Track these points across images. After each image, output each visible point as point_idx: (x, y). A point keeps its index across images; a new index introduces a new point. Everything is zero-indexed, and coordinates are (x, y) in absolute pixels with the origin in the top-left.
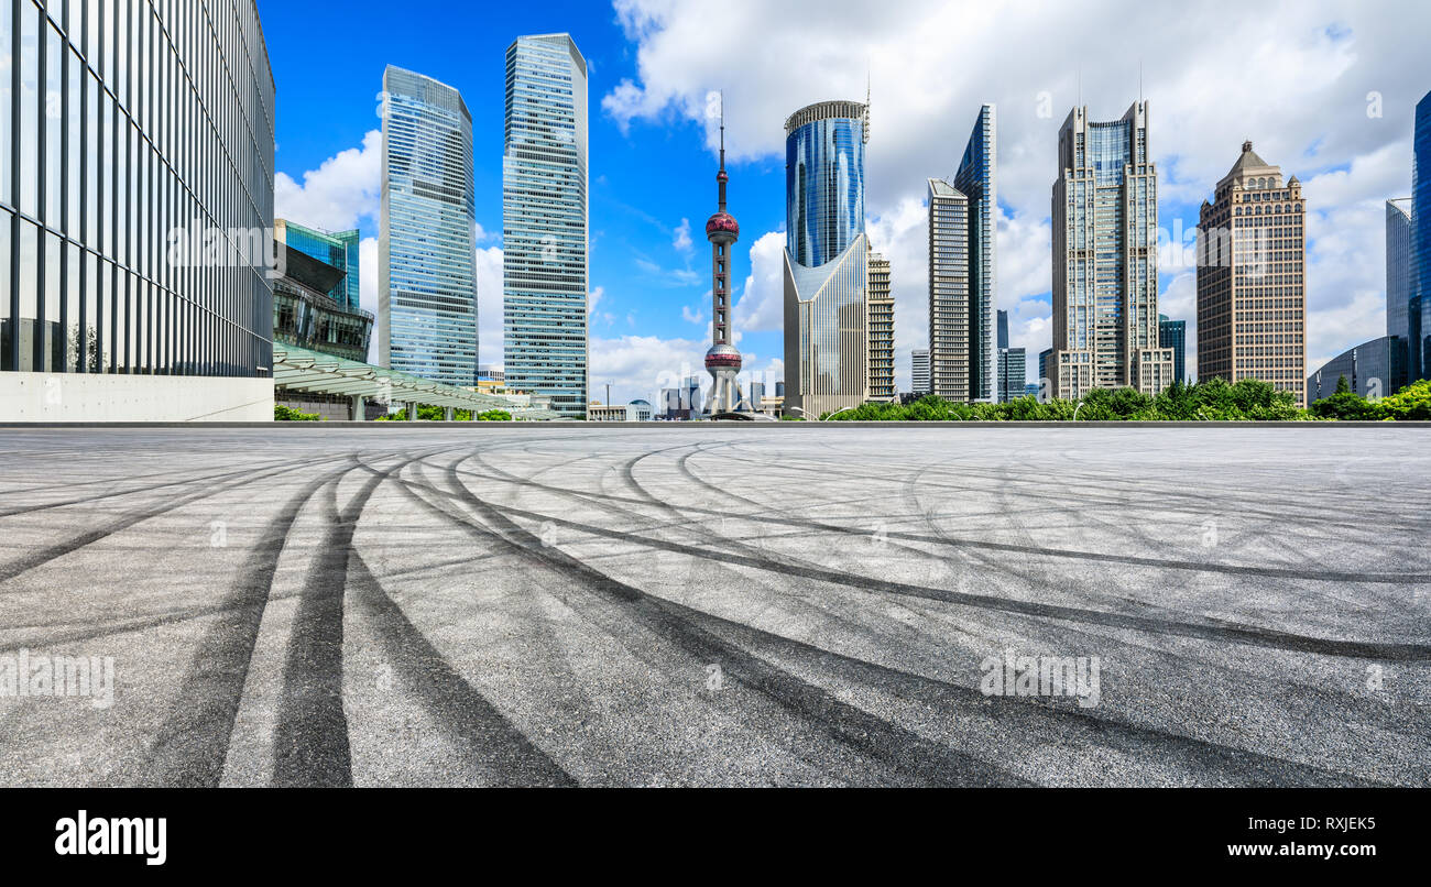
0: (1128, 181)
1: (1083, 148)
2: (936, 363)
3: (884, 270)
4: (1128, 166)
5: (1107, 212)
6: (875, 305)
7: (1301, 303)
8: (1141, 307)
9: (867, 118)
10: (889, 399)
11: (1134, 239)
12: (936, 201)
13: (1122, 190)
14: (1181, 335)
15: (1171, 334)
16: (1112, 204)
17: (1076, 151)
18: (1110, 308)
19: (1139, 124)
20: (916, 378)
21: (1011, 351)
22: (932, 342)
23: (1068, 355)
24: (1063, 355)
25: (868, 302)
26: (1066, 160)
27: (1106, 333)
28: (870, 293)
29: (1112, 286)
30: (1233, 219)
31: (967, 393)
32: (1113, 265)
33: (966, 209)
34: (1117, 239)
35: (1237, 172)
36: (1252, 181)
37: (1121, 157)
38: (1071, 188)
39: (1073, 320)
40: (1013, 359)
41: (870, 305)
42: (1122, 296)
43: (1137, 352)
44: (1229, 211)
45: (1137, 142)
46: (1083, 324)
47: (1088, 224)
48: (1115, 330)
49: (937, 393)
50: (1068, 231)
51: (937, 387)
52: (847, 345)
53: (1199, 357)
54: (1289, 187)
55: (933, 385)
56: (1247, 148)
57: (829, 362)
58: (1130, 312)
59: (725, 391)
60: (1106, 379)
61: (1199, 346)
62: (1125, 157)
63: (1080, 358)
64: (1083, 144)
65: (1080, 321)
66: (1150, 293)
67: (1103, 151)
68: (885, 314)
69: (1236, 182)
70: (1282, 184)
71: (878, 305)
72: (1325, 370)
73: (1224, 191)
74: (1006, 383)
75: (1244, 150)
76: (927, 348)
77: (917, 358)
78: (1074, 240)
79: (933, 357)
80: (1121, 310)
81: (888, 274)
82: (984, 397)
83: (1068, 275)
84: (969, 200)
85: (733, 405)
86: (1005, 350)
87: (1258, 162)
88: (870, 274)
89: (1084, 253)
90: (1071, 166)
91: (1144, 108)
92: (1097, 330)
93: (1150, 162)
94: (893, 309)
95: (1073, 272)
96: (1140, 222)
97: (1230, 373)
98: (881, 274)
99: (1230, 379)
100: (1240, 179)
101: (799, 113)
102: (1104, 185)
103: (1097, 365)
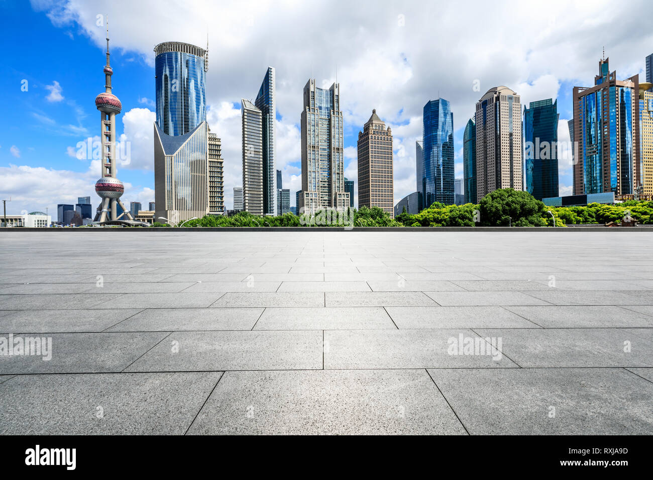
0: (332, 117)
1: (314, 99)
2: (247, 195)
3: (217, 143)
4: (332, 111)
5: (324, 130)
6: (212, 162)
7: (392, 177)
8: (338, 174)
9: (207, 58)
10: (221, 213)
11: (335, 144)
12: (246, 111)
13: (330, 121)
14: (352, 187)
15: (349, 186)
16: (326, 126)
17: (311, 99)
18: (326, 174)
19: (336, 93)
20: (236, 202)
21: (283, 190)
22: (244, 184)
23: (308, 194)
24: (306, 194)
25: (208, 160)
26: (307, 103)
27: (324, 184)
28: (210, 155)
29: (326, 163)
30: (370, 140)
31: (262, 211)
32: (327, 154)
33: (261, 117)
34: (328, 143)
35: (371, 120)
36: (376, 126)
37: (329, 106)
38: (310, 117)
39: (311, 177)
40: (284, 194)
41: (210, 162)
42: (330, 168)
43: (336, 194)
44: (368, 137)
45: (335, 101)
46: (314, 180)
47: (316, 134)
48: (327, 183)
49: (247, 211)
50: (308, 136)
51: (247, 207)
52: (196, 184)
53: (359, 196)
54: (388, 131)
55: (245, 206)
56: (374, 112)
57: (185, 192)
58: (333, 176)
59: (110, 206)
60: (324, 205)
61: (359, 192)
62: (331, 106)
63: (314, 195)
64: (314, 96)
65: (313, 178)
66: (341, 168)
67: (322, 101)
68: (218, 167)
69: (371, 125)
70: (386, 129)
71: (214, 162)
72: (400, 204)
73: (367, 128)
74: (281, 206)
75: (373, 113)
76: (241, 186)
77: (236, 192)
78: (310, 141)
79: (244, 191)
80: (330, 174)
81: (220, 145)
82: (270, 213)
83: (308, 156)
84: (263, 113)
85: (118, 216)
86: (280, 190)
87: (378, 119)
88: (210, 144)
89: (315, 147)
90: (309, 106)
91: (338, 86)
92: (320, 183)
93: (340, 111)
94: (223, 165)
95: (310, 156)
96: (337, 136)
97: (369, 204)
98: (216, 145)
99: (369, 206)
100: (372, 124)
101: (164, 44)
102: (323, 117)
103: (320, 199)
